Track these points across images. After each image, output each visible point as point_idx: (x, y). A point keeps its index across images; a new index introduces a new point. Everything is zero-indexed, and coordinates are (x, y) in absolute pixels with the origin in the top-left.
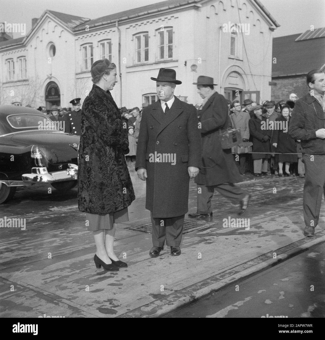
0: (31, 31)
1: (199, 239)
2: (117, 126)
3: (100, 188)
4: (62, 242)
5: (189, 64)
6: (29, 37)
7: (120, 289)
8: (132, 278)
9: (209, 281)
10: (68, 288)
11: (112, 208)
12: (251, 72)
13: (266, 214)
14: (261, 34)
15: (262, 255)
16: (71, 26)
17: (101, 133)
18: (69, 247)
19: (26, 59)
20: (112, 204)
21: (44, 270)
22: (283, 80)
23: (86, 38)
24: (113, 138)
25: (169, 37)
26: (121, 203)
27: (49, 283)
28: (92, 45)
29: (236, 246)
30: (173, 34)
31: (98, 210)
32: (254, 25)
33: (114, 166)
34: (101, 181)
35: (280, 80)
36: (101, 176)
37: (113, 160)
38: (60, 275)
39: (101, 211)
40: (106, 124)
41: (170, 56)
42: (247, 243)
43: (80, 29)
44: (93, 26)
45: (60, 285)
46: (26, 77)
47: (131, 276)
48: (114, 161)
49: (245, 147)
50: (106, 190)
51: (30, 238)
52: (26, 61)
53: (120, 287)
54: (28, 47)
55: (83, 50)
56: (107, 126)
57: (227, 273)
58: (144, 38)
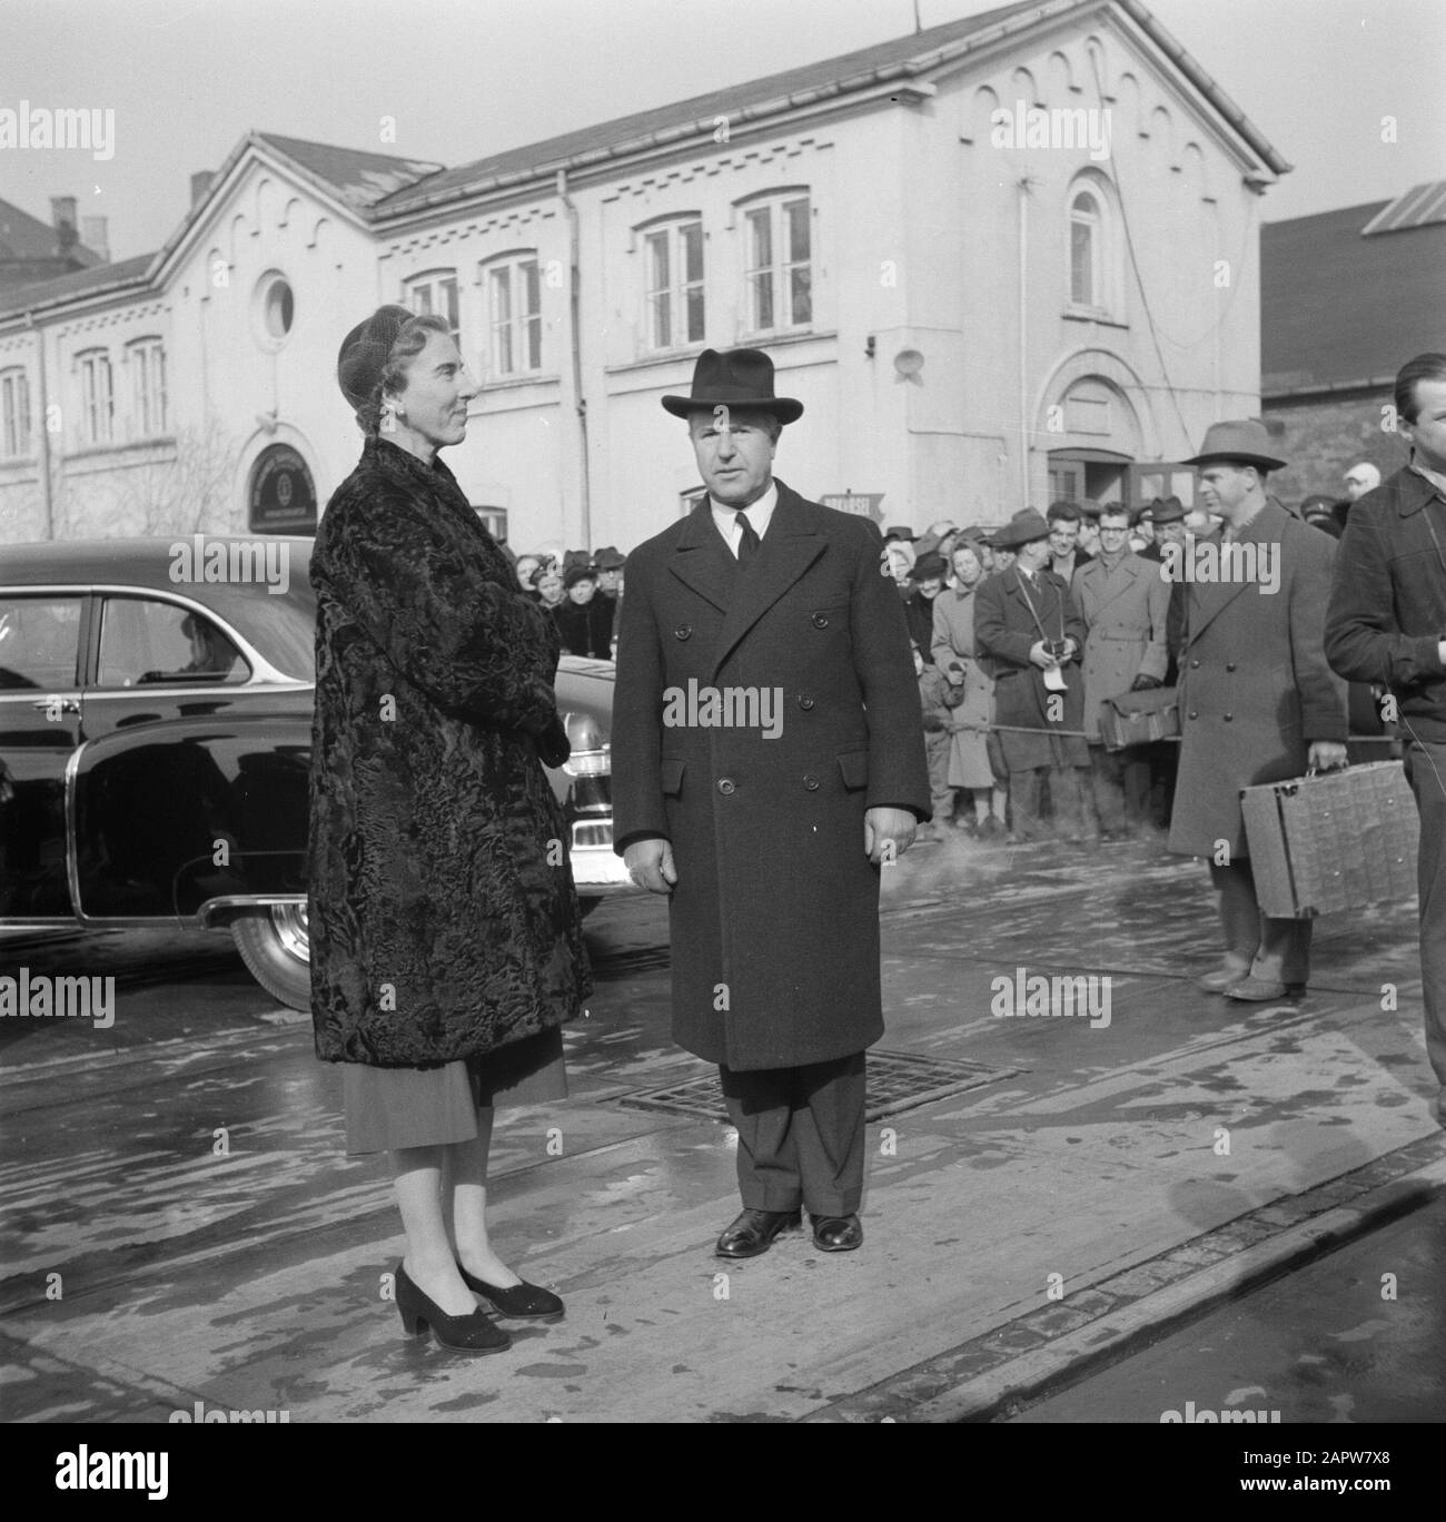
0: (186, 225)
1: (943, 1145)
2: (483, 608)
3: (412, 930)
4: (312, 1169)
5: (887, 351)
6: (176, 253)
7: (574, 1394)
8: (628, 1337)
9: (992, 1345)
10: (330, 1388)
11: (479, 1029)
12: (1166, 377)
13: (1252, 1018)
14: (1209, 205)
15: (1239, 1219)
16: (361, 197)
17: (407, 652)
18: (343, 1193)
19: (165, 349)
20: (478, 1007)
21: (221, 1305)
22: (1316, 407)
23: (427, 247)
24: (465, 670)
25: (794, 231)
26: (526, 1004)
27: (244, 1370)
28: (454, 279)
29: (1119, 1173)
30: (813, 221)
31: (412, 1045)
32: (1176, 169)
33: (478, 819)
34: (416, 895)
35: (1297, 409)
36: (414, 866)
37: (477, 789)
38: (296, 1329)
39: (425, 1047)
40: (429, 603)
41: (802, 315)
42: (1169, 1159)
43: (400, 208)
44: (456, 193)
45: (295, 1378)
46: (164, 428)
47: (627, 1328)
48: (479, 794)
49: (1150, 714)
50: (444, 938)
51: (166, 1153)
52: (163, 356)
53: (573, 1381)
54: (173, 297)
55: (414, 300)
56: (433, 611)
57: (1075, 1308)
58: (683, 240)
